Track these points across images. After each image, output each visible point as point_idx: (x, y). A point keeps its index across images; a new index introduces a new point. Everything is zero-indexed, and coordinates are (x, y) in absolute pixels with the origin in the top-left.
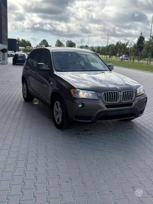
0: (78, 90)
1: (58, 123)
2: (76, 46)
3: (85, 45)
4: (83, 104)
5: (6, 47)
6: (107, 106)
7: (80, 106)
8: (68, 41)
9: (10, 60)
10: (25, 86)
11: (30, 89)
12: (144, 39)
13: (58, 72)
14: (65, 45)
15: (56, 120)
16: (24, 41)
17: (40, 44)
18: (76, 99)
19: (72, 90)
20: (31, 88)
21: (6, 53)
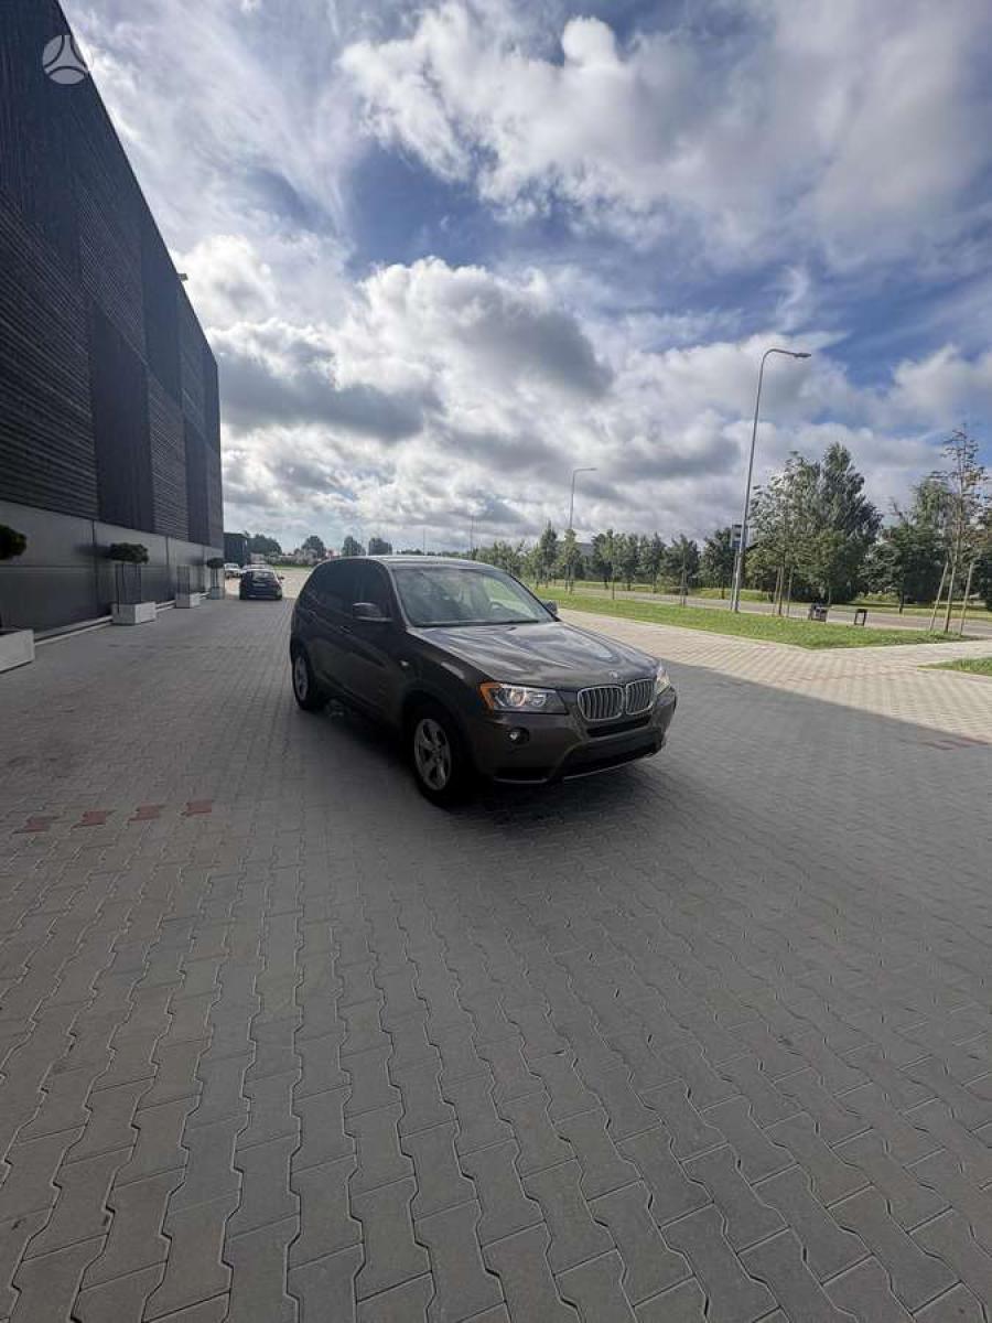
0: (505, 686)
1: (435, 787)
2: (394, 551)
3: (414, 550)
4: (523, 731)
5: (219, 554)
6: (594, 732)
7: (514, 736)
8: (373, 540)
9: (233, 588)
10: (302, 668)
11: (318, 674)
12: (555, 536)
13: (421, 630)
14: (367, 551)
15: (426, 779)
16: (260, 538)
17: (304, 547)
18: (498, 714)
19: (484, 689)
20: (324, 673)
21: (220, 571)
